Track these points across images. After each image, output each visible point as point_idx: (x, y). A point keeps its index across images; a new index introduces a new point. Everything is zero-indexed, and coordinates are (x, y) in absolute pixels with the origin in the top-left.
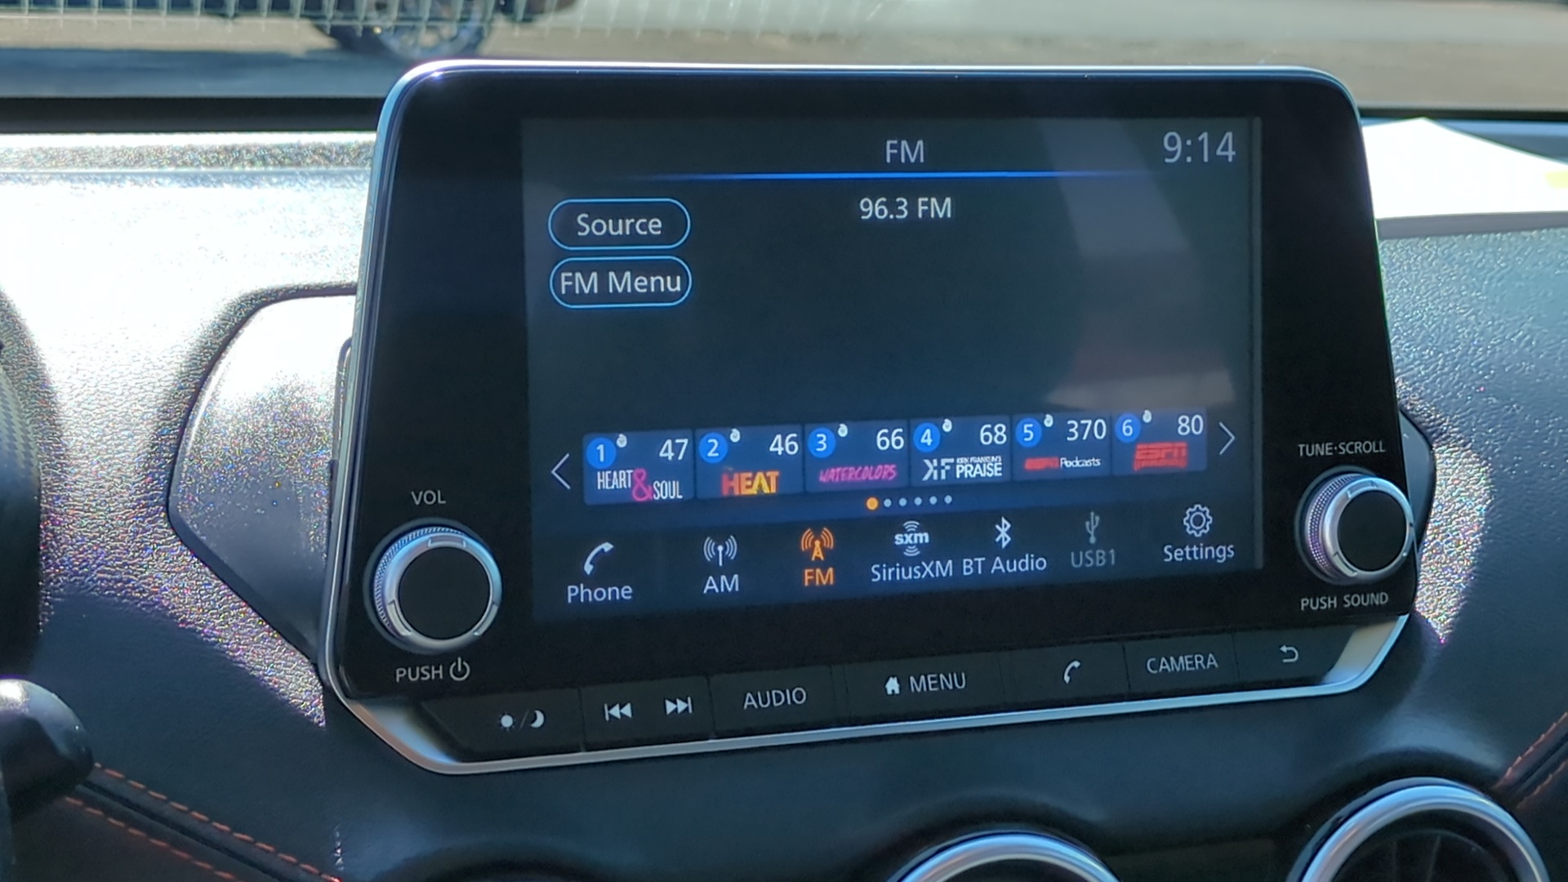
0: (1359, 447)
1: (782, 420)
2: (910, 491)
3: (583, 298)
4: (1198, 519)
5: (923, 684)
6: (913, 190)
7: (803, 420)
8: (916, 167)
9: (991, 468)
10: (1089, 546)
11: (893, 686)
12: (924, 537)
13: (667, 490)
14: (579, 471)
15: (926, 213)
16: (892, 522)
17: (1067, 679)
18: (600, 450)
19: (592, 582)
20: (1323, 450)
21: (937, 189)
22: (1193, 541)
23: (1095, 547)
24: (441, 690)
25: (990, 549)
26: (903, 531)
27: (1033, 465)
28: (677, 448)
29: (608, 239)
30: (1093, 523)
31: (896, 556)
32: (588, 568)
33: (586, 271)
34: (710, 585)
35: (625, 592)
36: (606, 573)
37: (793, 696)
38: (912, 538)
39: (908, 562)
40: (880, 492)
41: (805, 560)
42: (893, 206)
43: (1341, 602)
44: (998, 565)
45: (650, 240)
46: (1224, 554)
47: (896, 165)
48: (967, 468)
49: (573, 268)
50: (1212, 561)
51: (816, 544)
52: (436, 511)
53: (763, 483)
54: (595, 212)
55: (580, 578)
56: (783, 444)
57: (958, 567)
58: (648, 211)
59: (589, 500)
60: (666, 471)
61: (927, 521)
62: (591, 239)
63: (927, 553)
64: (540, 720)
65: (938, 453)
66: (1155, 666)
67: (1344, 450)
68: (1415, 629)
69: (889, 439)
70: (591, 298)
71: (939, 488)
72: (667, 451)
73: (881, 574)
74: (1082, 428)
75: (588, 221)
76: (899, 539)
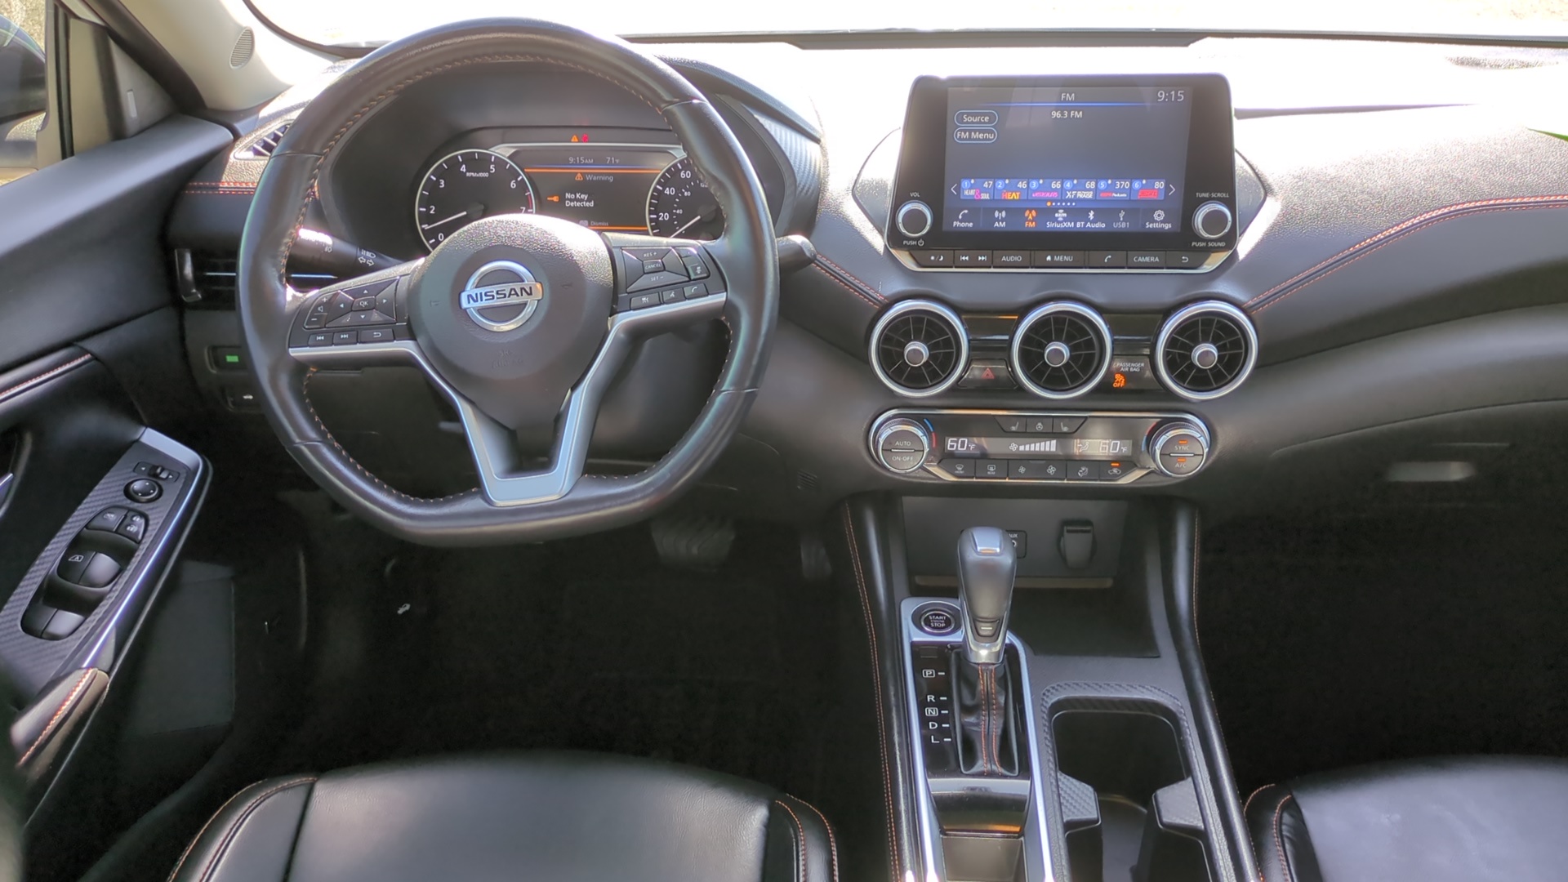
0: (1219, 195)
1: (1021, 178)
2: (1061, 201)
3: (964, 140)
4: (1159, 215)
5: (1058, 258)
6: (1069, 109)
7: (1028, 178)
8: (1072, 102)
9: (1089, 195)
10: (1119, 221)
11: (1049, 258)
12: (1065, 215)
13: (985, 196)
14: (958, 189)
15: (1073, 116)
16: (1056, 210)
17: (1106, 261)
18: (965, 184)
19: (961, 221)
20: (1206, 195)
21: (1078, 109)
22: (1156, 222)
23: (1122, 222)
24: (916, 248)
25: (1087, 220)
26: (1058, 213)
27: (1102, 196)
28: (989, 184)
29: (972, 122)
30: (1122, 214)
31: (1056, 220)
32: (960, 217)
33: (965, 131)
34: (996, 224)
35: (971, 225)
36: (965, 219)
37: (1018, 259)
38: (1061, 215)
39: (1059, 222)
40: (1052, 201)
41: (1027, 219)
42: (1063, 114)
43: (1207, 244)
44: (1089, 225)
45: (985, 123)
46: (1167, 226)
47: (1065, 101)
48: (1080, 195)
49: (961, 131)
50: (1163, 228)
51: (1031, 215)
52: (917, 198)
53: (1015, 196)
54: (968, 115)
55: (957, 220)
56: (1022, 185)
57: (1075, 224)
58: (985, 115)
59: (962, 197)
60: (986, 191)
61: (1066, 210)
62: (967, 122)
63: (1065, 220)
64: (942, 258)
65: (1072, 190)
66: (1137, 259)
67: (1213, 195)
68: (1234, 255)
69: (1056, 185)
70: (966, 139)
71: (1071, 201)
72: (986, 185)
73: (1049, 225)
74: (1121, 185)
75: (967, 117)
76: (1056, 215)
